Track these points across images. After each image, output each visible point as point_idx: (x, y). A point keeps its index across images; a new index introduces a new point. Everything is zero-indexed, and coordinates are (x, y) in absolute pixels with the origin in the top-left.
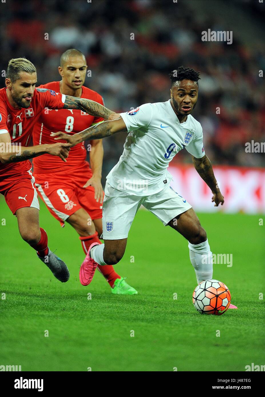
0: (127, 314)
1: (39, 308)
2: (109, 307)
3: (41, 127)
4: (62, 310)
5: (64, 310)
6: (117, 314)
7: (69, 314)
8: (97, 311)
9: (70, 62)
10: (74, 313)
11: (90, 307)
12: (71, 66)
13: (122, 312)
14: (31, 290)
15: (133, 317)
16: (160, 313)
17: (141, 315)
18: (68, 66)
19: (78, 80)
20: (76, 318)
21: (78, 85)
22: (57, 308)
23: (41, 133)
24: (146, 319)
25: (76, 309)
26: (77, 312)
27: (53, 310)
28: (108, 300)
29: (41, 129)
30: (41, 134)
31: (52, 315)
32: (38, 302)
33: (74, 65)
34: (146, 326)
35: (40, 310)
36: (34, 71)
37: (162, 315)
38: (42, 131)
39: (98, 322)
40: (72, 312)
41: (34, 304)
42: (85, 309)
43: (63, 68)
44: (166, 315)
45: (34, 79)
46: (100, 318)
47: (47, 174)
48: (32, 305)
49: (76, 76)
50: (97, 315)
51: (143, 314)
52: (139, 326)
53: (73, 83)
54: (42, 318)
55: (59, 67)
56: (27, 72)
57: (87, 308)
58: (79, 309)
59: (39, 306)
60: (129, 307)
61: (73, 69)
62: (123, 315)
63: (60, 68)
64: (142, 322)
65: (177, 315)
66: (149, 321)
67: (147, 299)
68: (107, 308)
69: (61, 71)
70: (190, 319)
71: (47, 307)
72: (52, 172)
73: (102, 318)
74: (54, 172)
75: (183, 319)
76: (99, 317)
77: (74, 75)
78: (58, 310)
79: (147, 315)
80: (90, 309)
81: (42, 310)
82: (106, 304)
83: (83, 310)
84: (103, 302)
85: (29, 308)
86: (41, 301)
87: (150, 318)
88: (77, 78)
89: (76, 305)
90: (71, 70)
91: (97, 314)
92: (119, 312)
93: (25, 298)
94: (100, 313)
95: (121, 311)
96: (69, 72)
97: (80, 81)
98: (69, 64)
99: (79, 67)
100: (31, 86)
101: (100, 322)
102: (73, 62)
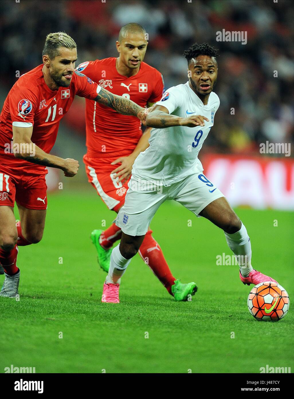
0: (199, 324)
1: (101, 317)
2: (178, 316)
3: (94, 106)
4: (126, 319)
5: (128, 319)
6: (187, 324)
7: (135, 324)
8: (165, 321)
9: (129, 39)
10: (140, 323)
11: (157, 316)
12: (130, 43)
13: (194, 321)
14: (93, 296)
15: (205, 326)
16: (235, 323)
17: (214, 325)
18: (126, 43)
19: (136, 59)
20: (142, 328)
21: (135, 65)
22: (121, 317)
23: (95, 111)
24: (219, 329)
25: (142, 318)
26: (143, 321)
27: (116, 319)
28: (177, 308)
29: (94, 108)
30: (95, 113)
31: (115, 324)
32: (100, 310)
33: (133, 43)
34: (220, 337)
35: (102, 319)
36: (74, 47)
37: (238, 325)
38: (95, 109)
39: (166, 332)
40: (137, 321)
41: (95, 312)
42: (152, 318)
43: (121, 44)
44: (242, 325)
45: (75, 55)
46: (169, 328)
47: (104, 159)
48: (93, 314)
49: (134, 55)
50: (166, 325)
51: (216, 324)
52: (212, 337)
53: (130, 62)
54: (104, 328)
55: (117, 41)
56: (67, 47)
57: (154, 317)
58: (145, 317)
59: (101, 314)
60: (201, 316)
61: (131, 47)
62: (194, 325)
63: (117, 43)
64: (216, 332)
65: (254, 324)
66: (222, 331)
67: (220, 307)
68: (176, 317)
69: (119, 46)
70: (269, 330)
71: (110, 316)
72: (109, 156)
73: (171, 328)
74: (111, 157)
75: (261, 330)
76: (167, 326)
77: (132, 54)
78: (122, 319)
79: (221, 324)
80: (158, 318)
81: (104, 319)
82: (176, 313)
83: (149, 319)
84: (172, 310)
85: (90, 317)
86: (103, 309)
87: (224, 329)
88: (135, 57)
89: (142, 314)
90: (129, 48)
91: (165, 323)
92: (190, 321)
93: (86, 305)
94: (168, 322)
95: (192, 320)
96: (126, 49)
97: (137, 61)
98: (128, 41)
99: (139, 46)
100: (71, 63)
101: (168, 332)
102: (132, 40)
